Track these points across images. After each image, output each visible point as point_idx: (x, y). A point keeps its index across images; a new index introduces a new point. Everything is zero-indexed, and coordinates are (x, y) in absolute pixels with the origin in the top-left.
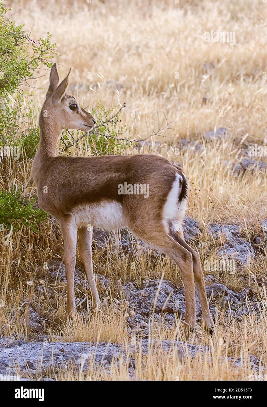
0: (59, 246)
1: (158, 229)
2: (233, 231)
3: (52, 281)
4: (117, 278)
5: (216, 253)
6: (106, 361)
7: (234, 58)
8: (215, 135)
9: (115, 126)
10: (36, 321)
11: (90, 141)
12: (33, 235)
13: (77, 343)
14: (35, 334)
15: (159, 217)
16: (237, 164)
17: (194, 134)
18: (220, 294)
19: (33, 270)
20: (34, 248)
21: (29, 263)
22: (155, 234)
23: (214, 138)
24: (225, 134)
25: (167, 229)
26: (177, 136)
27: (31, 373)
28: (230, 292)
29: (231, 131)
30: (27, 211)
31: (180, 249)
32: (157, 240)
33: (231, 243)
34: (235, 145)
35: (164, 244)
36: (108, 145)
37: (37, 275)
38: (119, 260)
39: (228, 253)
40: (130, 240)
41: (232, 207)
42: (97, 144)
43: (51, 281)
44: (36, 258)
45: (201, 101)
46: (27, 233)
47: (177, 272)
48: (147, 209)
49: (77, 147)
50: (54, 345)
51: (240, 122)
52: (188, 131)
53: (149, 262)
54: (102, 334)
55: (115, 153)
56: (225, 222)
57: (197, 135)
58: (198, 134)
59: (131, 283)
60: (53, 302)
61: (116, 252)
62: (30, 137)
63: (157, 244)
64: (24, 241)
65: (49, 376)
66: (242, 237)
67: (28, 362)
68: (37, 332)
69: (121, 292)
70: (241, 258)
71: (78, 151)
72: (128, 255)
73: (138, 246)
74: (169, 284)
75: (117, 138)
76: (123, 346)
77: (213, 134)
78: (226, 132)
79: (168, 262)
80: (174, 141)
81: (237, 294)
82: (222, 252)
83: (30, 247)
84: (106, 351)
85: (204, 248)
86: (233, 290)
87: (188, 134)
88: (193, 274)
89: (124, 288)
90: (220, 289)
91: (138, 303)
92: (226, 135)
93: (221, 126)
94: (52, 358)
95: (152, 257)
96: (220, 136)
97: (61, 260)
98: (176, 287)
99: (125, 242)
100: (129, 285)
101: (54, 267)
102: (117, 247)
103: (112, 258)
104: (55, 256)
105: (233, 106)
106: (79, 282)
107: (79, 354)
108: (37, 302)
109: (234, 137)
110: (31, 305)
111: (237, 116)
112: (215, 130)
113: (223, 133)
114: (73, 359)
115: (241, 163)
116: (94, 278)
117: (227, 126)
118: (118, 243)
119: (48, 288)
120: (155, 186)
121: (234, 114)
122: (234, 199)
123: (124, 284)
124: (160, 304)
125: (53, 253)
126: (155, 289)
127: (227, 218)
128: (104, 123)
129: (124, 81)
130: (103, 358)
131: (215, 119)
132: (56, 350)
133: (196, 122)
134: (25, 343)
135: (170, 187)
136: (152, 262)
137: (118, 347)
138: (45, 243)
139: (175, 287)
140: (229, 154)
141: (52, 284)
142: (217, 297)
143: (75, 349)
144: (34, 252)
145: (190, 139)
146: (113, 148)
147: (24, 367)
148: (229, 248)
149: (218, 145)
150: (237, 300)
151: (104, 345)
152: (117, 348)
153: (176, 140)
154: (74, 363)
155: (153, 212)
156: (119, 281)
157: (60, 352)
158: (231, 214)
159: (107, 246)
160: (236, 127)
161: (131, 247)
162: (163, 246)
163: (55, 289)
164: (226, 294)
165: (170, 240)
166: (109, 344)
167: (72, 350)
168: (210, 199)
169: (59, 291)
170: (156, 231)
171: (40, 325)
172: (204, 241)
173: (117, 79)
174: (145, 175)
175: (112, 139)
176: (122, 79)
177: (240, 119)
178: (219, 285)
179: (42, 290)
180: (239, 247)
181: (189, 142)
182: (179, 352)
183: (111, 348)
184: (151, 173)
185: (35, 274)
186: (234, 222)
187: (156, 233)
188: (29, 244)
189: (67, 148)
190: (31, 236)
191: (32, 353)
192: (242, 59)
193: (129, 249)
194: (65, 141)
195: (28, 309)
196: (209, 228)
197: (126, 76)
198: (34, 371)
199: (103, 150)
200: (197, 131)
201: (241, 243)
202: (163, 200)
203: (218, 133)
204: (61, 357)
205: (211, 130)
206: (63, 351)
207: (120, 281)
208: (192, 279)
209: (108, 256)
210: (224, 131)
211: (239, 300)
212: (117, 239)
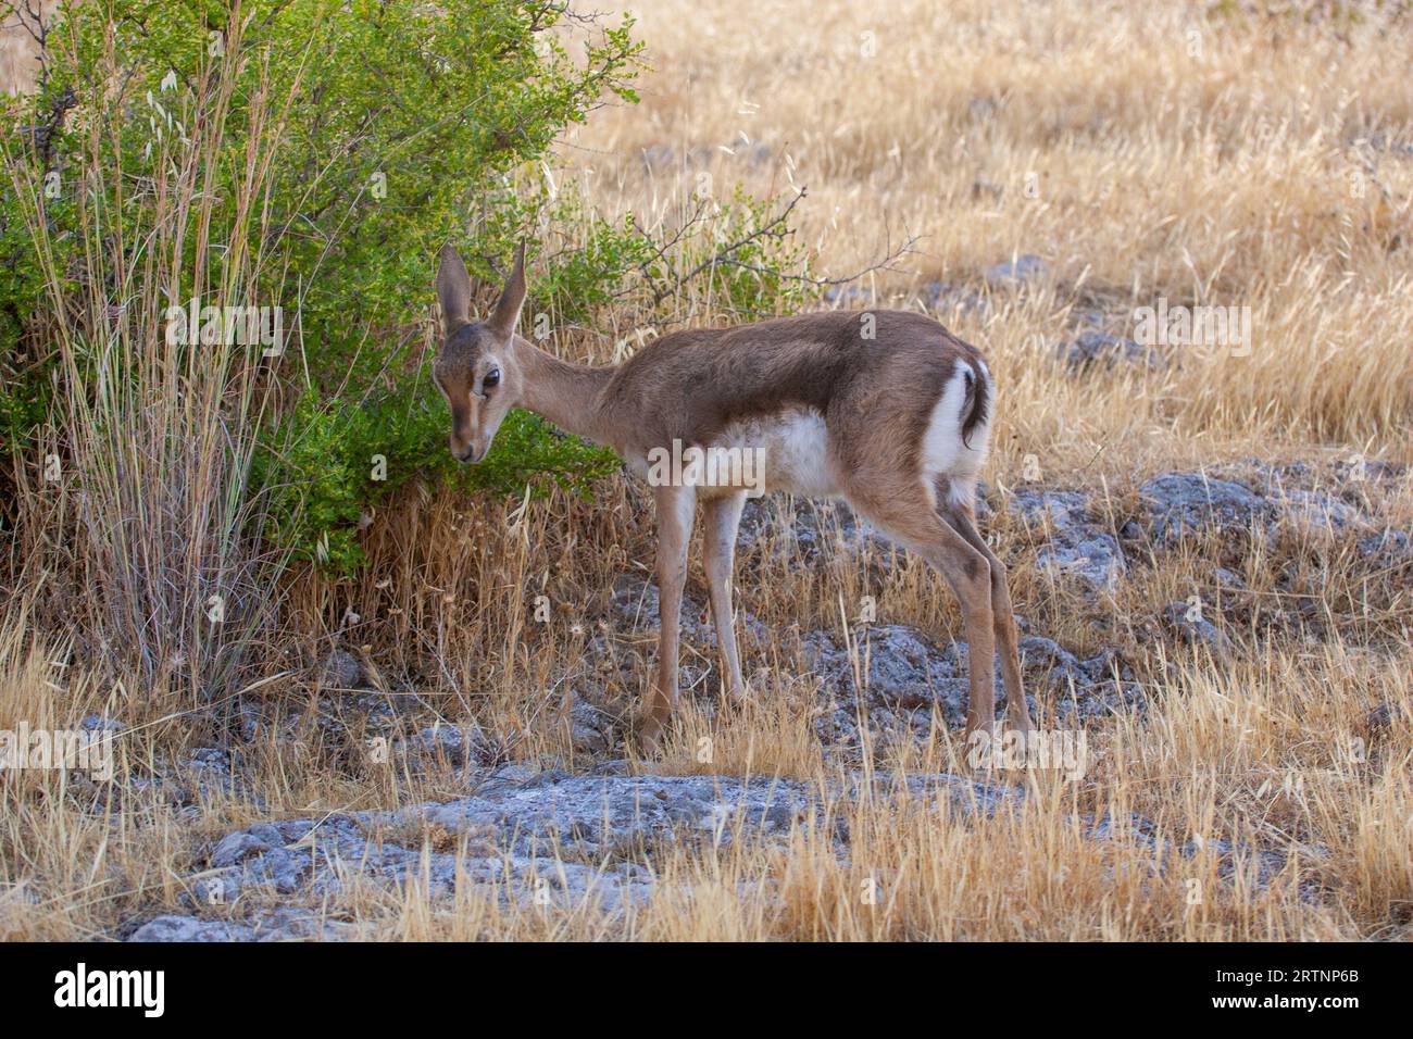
0: (641, 540)
1: (910, 495)
2: (1070, 507)
3: (624, 627)
4: (787, 620)
5: (1029, 559)
6: (772, 823)
7: (1049, 88)
8: (1013, 273)
9: (778, 244)
10: (590, 726)
11: (717, 283)
12: (578, 513)
13: (698, 778)
14: (588, 757)
15: (911, 465)
16: (1069, 344)
17: (961, 271)
18: (1042, 662)
19: (578, 599)
20: (579, 545)
21: (568, 584)
22: (900, 506)
23: (1012, 280)
24: (1036, 270)
25: (931, 496)
26: (919, 272)
27: (586, 851)
28: (1068, 657)
29: (1053, 264)
30: (566, 451)
31: (962, 549)
32: (908, 522)
33: (1067, 536)
34: (1061, 298)
35: (921, 533)
36: (761, 291)
37: (588, 611)
38: (790, 576)
39: (1059, 561)
40: (817, 529)
41: (1066, 448)
42: (734, 289)
43: (622, 628)
44: (586, 569)
45: (970, 190)
46: (564, 509)
47: (934, 606)
48: (883, 444)
49: (685, 296)
50: (641, 782)
51: (1071, 240)
52: (945, 263)
53: (866, 583)
54: (757, 756)
55: (779, 311)
56: (1049, 485)
57: (966, 273)
58: (970, 269)
59: (820, 633)
60: (630, 679)
61: (784, 555)
62: (569, 269)
63: (904, 532)
64: (556, 527)
65: (631, 858)
66: (1095, 522)
67: (580, 825)
68: (592, 752)
69: (798, 654)
70: (1092, 575)
71: (687, 306)
72: (813, 564)
73: (840, 542)
74: (917, 636)
75: (783, 274)
76: (813, 786)
77: (1008, 272)
78: (1041, 268)
79: (913, 580)
80: (912, 287)
81: (1084, 663)
82: (1045, 559)
83: (571, 543)
84: (770, 798)
85: (1001, 549)
86: (1073, 653)
87: (945, 270)
88: (991, 612)
89: (804, 644)
90: (1042, 649)
91: (839, 682)
92: (1041, 274)
93: (1026, 252)
94: (638, 814)
95: (874, 568)
96: (1025, 275)
97: (645, 574)
98: (932, 644)
99: (805, 531)
100: (818, 638)
101: (629, 592)
102: (787, 545)
103: (774, 570)
104: (632, 564)
105: (1053, 203)
106: (692, 631)
107: (705, 806)
108: (590, 678)
109: (1059, 279)
110: (575, 685)
111: (1065, 227)
112: (1015, 260)
113: (1032, 269)
114: (687, 816)
115: (1079, 343)
116: (731, 619)
117: (1041, 251)
118: (788, 534)
119: (617, 643)
120: (900, 387)
121: (1055, 222)
122: (1070, 431)
123: (806, 636)
124: (894, 684)
125: (628, 557)
126: (881, 648)
127: (1055, 476)
128: (752, 237)
129: (775, 142)
130: (764, 814)
131: (1011, 231)
132: (647, 795)
133: (966, 241)
134: (567, 778)
135: (936, 393)
136: (871, 580)
137: (801, 788)
138: (607, 534)
139: (930, 644)
140: (1048, 319)
141: (624, 634)
142: (1033, 669)
143: (695, 794)
144: (581, 554)
145: (951, 283)
146: (772, 301)
147: (570, 836)
148: (1063, 549)
149: (1021, 296)
150: (1084, 676)
151: (763, 784)
152: (797, 791)
153: (916, 283)
154: (693, 827)
155: (896, 452)
156: (792, 627)
157: (657, 800)
158: (1065, 467)
159: (760, 540)
160: (1062, 253)
161: (820, 544)
162: (921, 538)
163: (633, 646)
164: (1058, 662)
165: (939, 523)
166: (776, 781)
167: (685, 794)
168: (1012, 428)
169: (645, 651)
170: (903, 499)
171: (599, 735)
172: (1001, 532)
173: (757, 136)
174: (881, 357)
175: (771, 278)
176: (771, 136)
177: (1072, 233)
178: (1039, 639)
179: (600, 649)
180: (1087, 545)
181: (949, 290)
182: (955, 802)
183: (782, 791)
184: (894, 353)
185: (584, 609)
186: (1071, 484)
187: (902, 504)
188: (568, 535)
189: (658, 298)
190: (574, 517)
191: (587, 800)
192: (1067, 89)
193: (816, 549)
194: (656, 282)
195: (570, 695)
196: (1013, 501)
197: (780, 129)
198: (595, 847)
199: (749, 305)
200: (967, 264)
201: (1092, 537)
202: (919, 424)
203: (1020, 268)
204: (659, 813)
205: (1002, 260)
206: (664, 798)
207: (795, 627)
208: (986, 623)
209: (764, 567)
210: (1034, 263)
211: (1090, 677)
212: (785, 524)
